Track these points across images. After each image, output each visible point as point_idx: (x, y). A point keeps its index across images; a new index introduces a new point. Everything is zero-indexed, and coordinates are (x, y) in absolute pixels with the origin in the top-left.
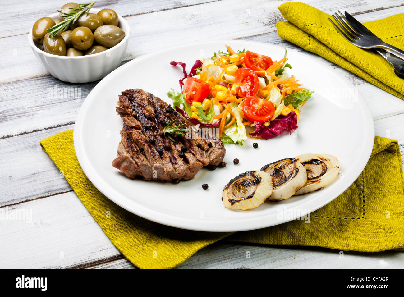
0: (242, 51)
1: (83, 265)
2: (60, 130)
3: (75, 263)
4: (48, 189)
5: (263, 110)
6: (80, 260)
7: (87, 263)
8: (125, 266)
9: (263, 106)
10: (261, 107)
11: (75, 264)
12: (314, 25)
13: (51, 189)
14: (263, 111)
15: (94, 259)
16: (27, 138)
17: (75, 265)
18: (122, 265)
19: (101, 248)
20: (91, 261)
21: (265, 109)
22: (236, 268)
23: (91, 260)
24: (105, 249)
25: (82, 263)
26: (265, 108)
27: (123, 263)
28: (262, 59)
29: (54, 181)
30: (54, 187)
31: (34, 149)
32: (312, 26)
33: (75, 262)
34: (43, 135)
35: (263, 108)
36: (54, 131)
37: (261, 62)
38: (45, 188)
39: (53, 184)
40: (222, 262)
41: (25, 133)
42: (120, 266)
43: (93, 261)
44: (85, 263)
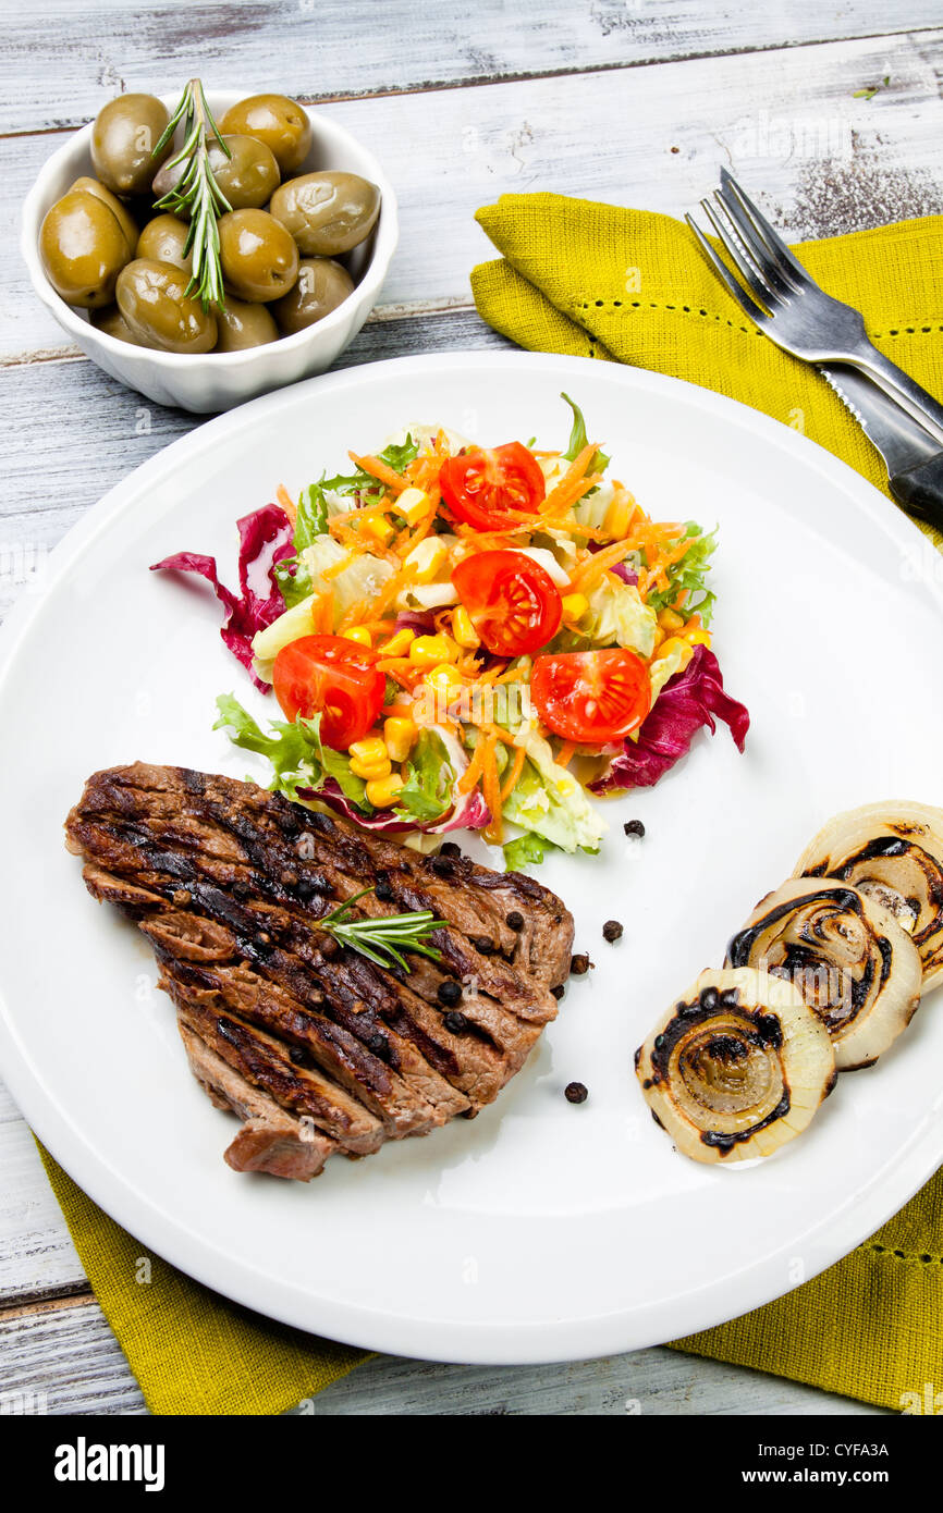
0: (401, 443)
5: (614, 695)
8: (100, 1338)
9: (607, 680)
10: (602, 686)
12: (608, 306)
14: (614, 700)
18: (92, 1334)
19: (33, 1239)
21: (618, 688)
22: (478, 1411)
24: (43, 1246)
26: (616, 683)
28: (503, 469)
32: (600, 308)
35: (608, 688)
37: (504, 481)
40: (436, 1373)
42: (84, 1340)
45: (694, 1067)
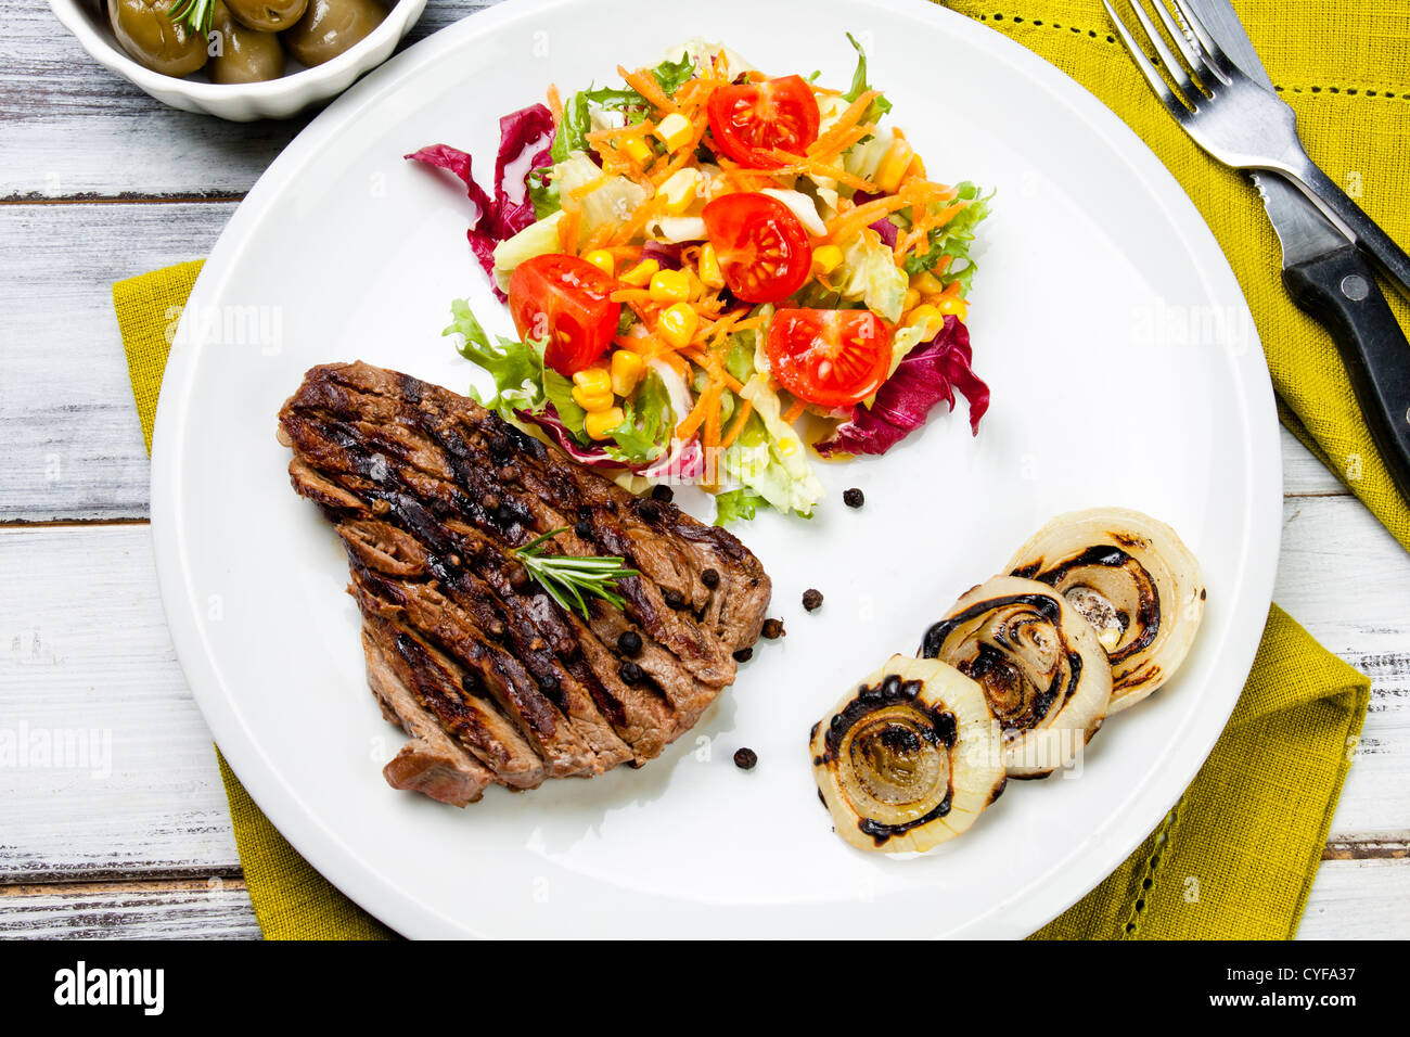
0: (678, 60)
1: (118, 873)
2: (210, 220)
3: (92, 861)
4: (99, 493)
5: (851, 359)
6: (112, 852)
7: (131, 869)
8: (246, 925)
9: (846, 342)
10: (841, 348)
11: (94, 866)
13: (105, 495)
14: (851, 363)
15: (158, 859)
16: (90, 229)
17: (91, 869)
18: (239, 919)
19: (197, 818)
20: (146, 868)
21: (857, 352)
23: (149, 863)
24: (204, 826)
25: (114, 864)
26: (856, 346)
27: (243, 910)
28: (776, 104)
29: (128, 462)
30: (120, 491)
31: (99, 288)
33: (94, 856)
34: (146, 228)
35: (846, 350)
36: (189, 219)
37: (775, 117)
38: (89, 488)
39: (121, 473)
41: (93, 198)
42: (231, 923)
43: (153, 867)
44: (125, 869)
45: (865, 752)
